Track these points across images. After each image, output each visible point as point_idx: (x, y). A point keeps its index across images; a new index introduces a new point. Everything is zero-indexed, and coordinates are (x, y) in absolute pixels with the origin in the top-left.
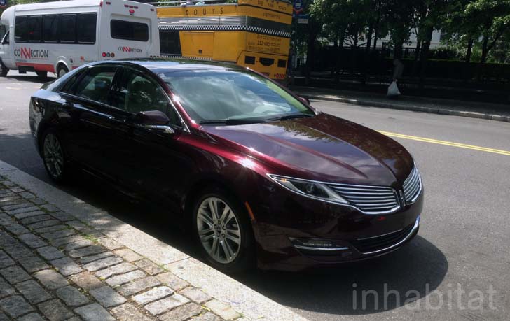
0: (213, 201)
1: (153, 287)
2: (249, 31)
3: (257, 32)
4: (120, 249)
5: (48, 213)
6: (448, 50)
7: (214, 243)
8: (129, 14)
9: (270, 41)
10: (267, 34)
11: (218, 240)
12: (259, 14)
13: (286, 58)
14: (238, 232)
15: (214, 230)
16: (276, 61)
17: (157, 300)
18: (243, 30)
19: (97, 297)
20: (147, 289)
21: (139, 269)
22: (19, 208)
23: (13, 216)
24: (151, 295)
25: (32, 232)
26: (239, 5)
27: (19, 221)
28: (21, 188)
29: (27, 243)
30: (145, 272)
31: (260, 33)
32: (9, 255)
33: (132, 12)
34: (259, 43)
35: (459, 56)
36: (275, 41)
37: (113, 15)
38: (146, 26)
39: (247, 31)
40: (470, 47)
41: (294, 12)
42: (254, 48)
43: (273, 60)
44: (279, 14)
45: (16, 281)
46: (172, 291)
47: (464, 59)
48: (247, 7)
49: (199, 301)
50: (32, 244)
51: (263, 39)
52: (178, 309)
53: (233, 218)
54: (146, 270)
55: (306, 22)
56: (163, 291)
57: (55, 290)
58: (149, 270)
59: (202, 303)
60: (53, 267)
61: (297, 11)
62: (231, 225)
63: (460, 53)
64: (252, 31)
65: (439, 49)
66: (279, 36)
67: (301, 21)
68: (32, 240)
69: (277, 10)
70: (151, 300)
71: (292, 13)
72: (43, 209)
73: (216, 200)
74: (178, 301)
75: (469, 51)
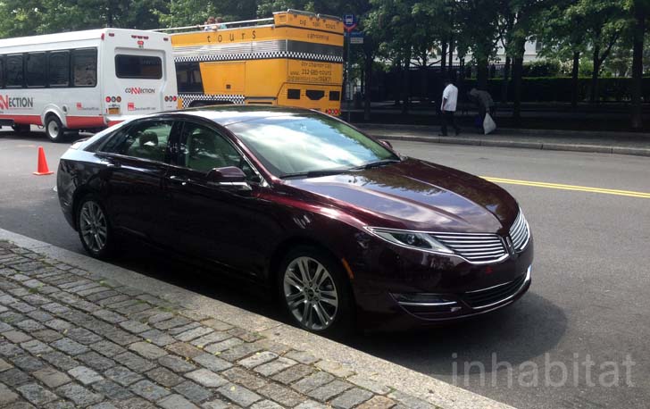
0: (302, 262)
1: (255, 353)
2: (291, 58)
3: (301, 59)
4: (206, 319)
5: (112, 289)
6: (548, 64)
7: (306, 308)
8: (137, 46)
9: (317, 68)
10: (314, 60)
11: (310, 305)
12: (302, 37)
13: (340, 89)
14: (334, 293)
15: (304, 294)
16: (327, 93)
17: (264, 363)
18: (283, 57)
19: (202, 363)
20: (250, 355)
21: (234, 337)
22: (77, 286)
23: (75, 294)
24: (256, 359)
25: (104, 308)
26: (276, 27)
27: (85, 298)
28: (68, 265)
29: (105, 318)
30: (242, 339)
31: (304, 59)
32: (92, 331)
33: (141, 43)
34: (305, 72)
35: (563, 71)
36: (323, 68)
37: (117, 48)
38: (158, 60)
39: (288, 57)
40: (576, 58)
41: (345, 30)
42: (298, 78)
43: (323, 92)
44: (327, 34)
45: (112, 354)
46: (277, 355)
47: (570, 75)
48: (286, 28)
49: (308, 363)
50: (111, 319)
51: (309, 66)
52: (289, 370)
53: (328, 278)
54: (242, 337)
55: (361, 41)
56: (267, 355)
57: (157, 359)
58: (245, 337)
59: (311, 365)
60: (144, 340)
61: (349, 29)
62: (324, 286)
63: (564, 68)
64: (294, 58)
65: (536, 63)
66: (328, 61)
67: (354, 41)
68: (109, 316)
69: (325, 29)
70: (258, 364)
71: (342, 31)
72: (104, 285)
73: (306, 260)
74: (286, 363)
75: (576, 64)
